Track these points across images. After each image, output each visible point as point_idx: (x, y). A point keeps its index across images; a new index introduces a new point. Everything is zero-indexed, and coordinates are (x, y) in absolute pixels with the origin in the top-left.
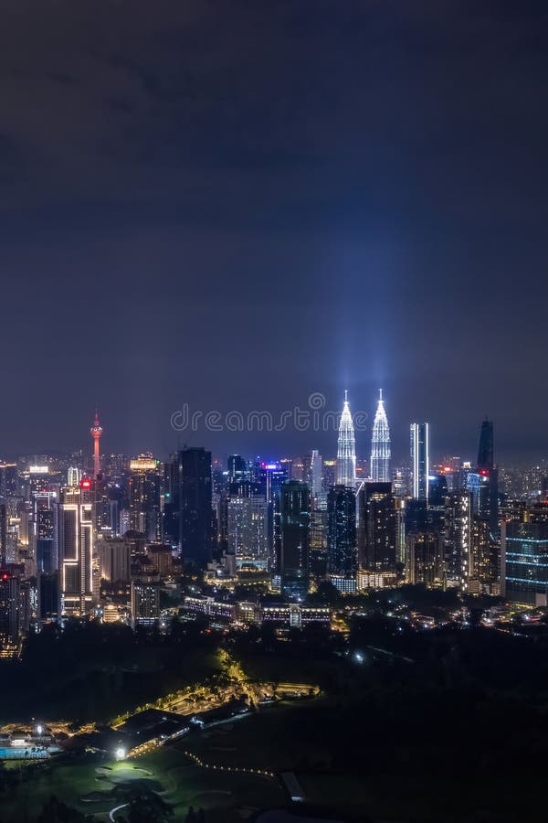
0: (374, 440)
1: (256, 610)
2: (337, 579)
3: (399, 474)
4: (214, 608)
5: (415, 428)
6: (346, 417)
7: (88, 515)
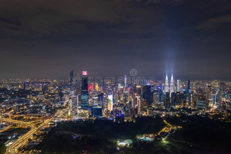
0: (171, 82)
1: (165, 113)
2: (173, 106)
3: (175, 87)
4: (159, 113)
5: (178, 80)
6: (167, 78)
7: (139, 98)
